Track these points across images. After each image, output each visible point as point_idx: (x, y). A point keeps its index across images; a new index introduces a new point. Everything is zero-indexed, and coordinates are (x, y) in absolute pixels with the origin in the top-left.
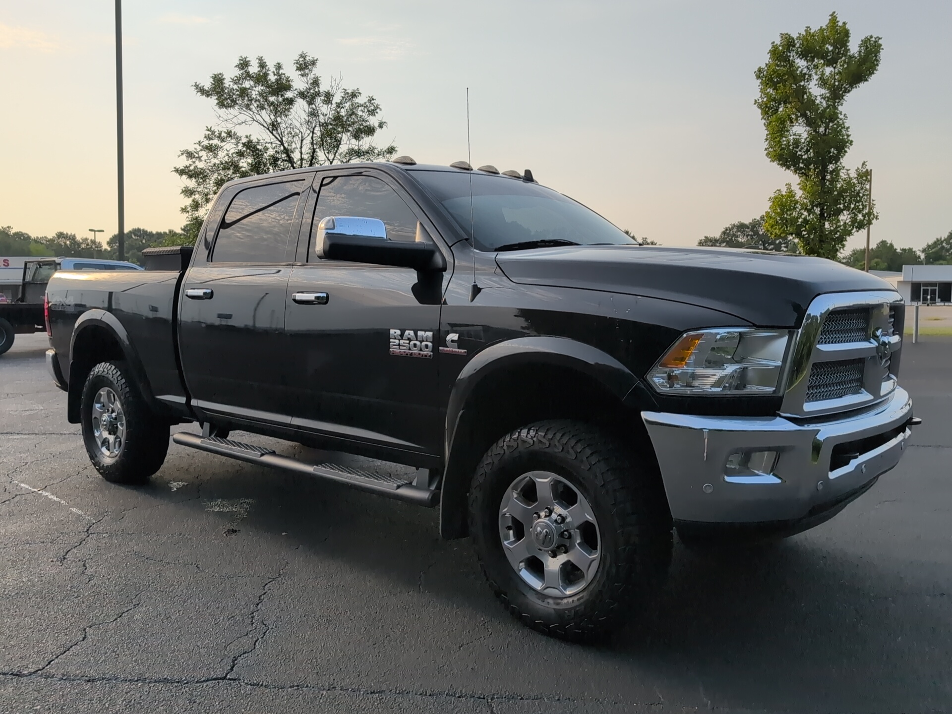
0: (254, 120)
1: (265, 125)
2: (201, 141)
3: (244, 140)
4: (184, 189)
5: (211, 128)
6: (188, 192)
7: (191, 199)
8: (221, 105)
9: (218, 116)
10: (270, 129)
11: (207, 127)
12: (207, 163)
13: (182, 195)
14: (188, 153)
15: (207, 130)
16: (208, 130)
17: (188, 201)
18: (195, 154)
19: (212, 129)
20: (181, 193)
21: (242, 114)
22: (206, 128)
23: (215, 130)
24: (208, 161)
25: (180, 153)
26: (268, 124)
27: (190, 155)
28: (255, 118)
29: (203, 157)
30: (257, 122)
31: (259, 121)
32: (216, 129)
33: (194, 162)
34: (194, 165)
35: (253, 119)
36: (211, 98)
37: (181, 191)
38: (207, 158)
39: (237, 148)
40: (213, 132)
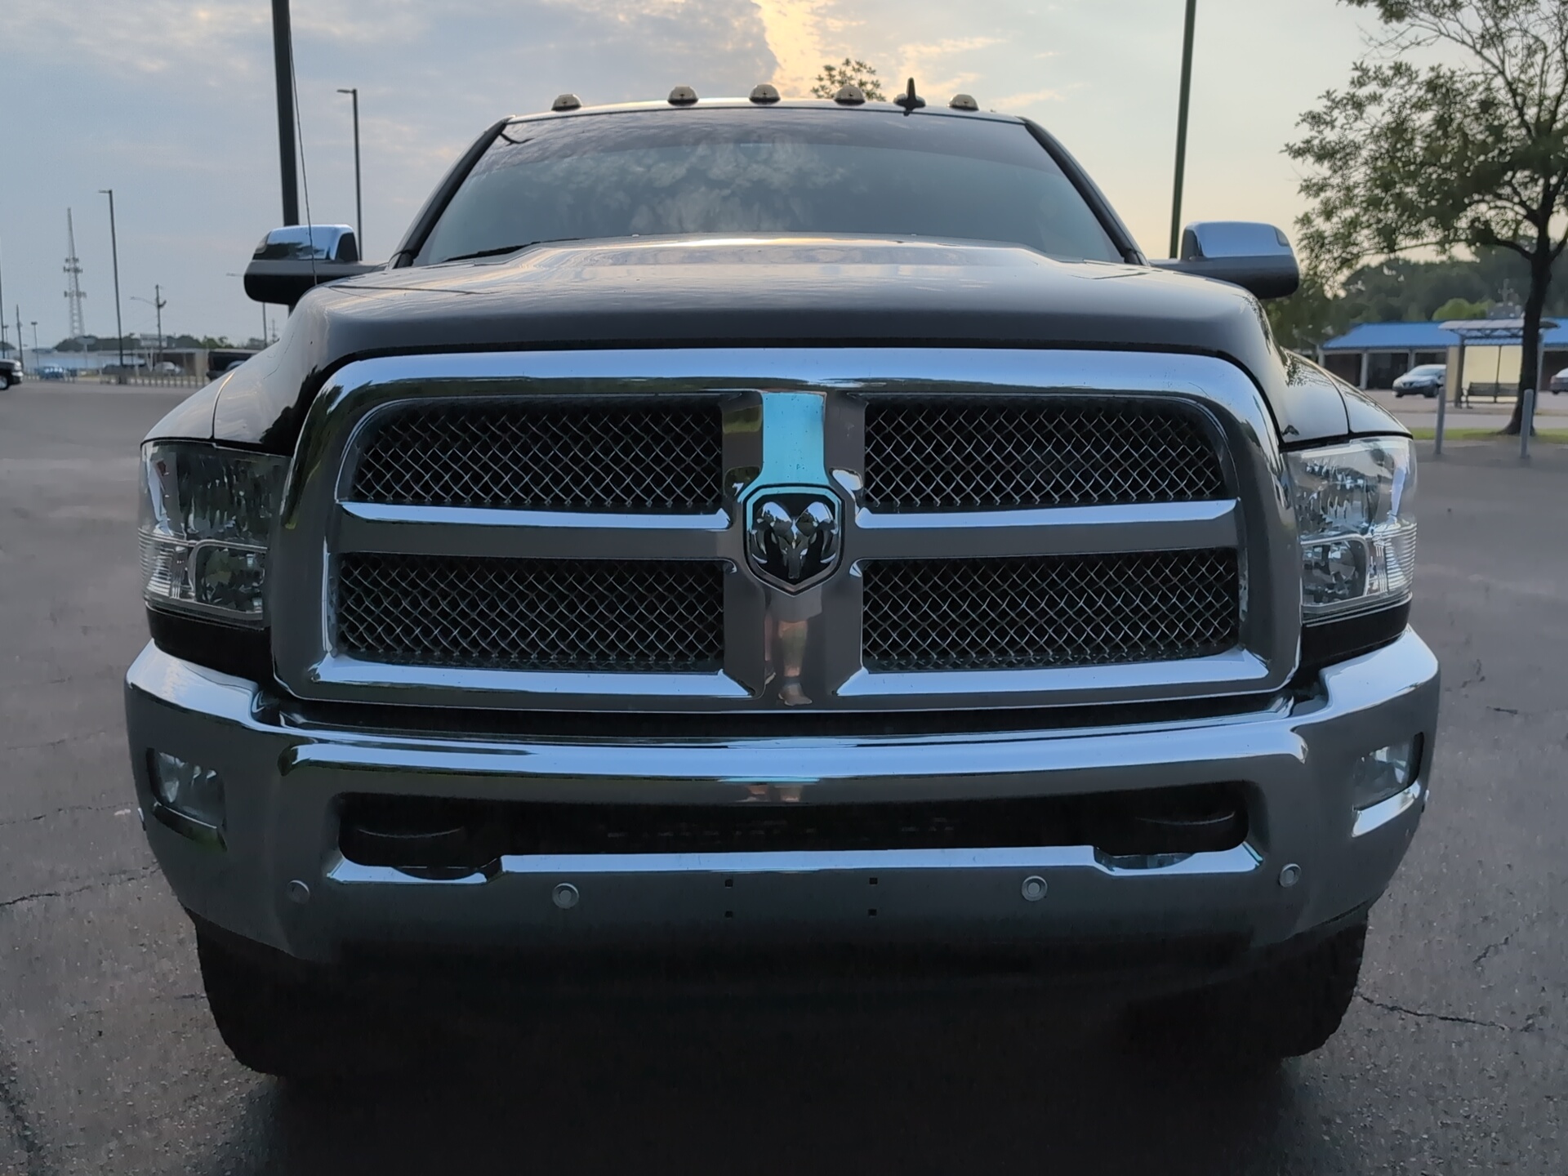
0: (1441, 33)
1: (1469, 41)
2: (1331, 91)
3: (1424, 75)
4: (1304, 184)
5: (1362, 63)
6: (1312, 188)
7: (1318, 200)
8: (1388, 17)
9: (1367, 38)
10: (1478, 47)
11: (1355, 64)
12: (1346, 129)
13: (1303, 194)
14: (1314, 117)
15: (1354, 69)
16: (1356, 69)
17: (1313, 204)
18: (1325, 116)
19: (1364, 66)
20: (1300, 192)
21: (1414, 28)
22: (1353, 66)
23: (1369, 67)
24: (1347, 126)
25: (1299, 119)
26: (1475, 36)
27: (1315, 119)
28: (1444, 30)
29: (1339, 120)
30: (1449, 36)
31: (1453, 34)
32: (1370, 64)
33: (1320, 132)
34: (1321, 137)
35: (1440, 31)
36: (1366, 6)
37: (1299, 188)
38: (1345, 121)
39: (1404, 95)
40: (1365, 71)
